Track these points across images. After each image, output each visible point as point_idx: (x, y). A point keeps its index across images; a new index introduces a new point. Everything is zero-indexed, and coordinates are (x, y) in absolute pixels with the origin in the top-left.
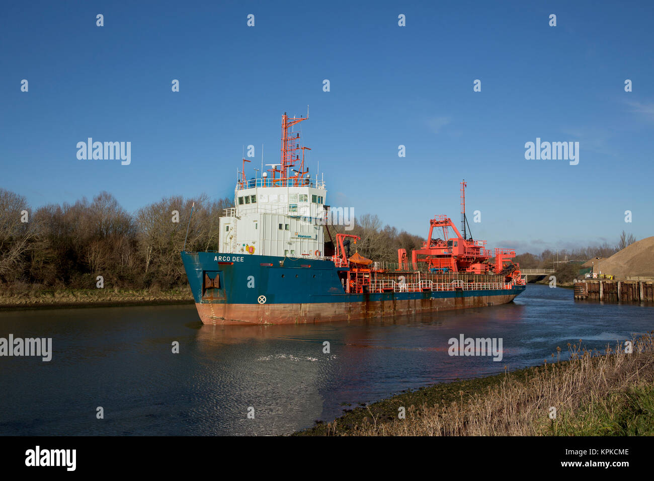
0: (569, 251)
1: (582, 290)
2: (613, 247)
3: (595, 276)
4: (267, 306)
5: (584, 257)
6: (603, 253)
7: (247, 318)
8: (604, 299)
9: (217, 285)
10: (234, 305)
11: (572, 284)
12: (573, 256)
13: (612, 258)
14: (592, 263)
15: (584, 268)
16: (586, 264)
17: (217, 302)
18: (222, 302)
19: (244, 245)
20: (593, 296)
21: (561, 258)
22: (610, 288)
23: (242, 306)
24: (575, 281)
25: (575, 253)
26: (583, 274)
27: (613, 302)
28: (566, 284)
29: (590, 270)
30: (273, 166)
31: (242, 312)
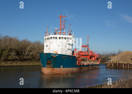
0: (105, 54)
1: (108, 65)
2: (116, 53)
3: (111, 61)
4: (63, 69)
5: (109, 56)
6: (114, 55)
7: (58, 72)
8: (113, 67)
9: (50, 63)
10: (55, 68)
11: (105, 63)
12: (106, 56)
13: (116, 56)
14: (111, 57)
15: (109, 59)
16: (109, 58)
17: (50, 67)
18: (52, 67)
19: (53, 51)
20: (111, 67)
21: (103, 56)
22: (115, 64)
23: (57, 68)
24: (106, 62)
25: (107, 55)
26: (108, 60)
27: (116, 68)
28: (104, 63)
29: (110, 59)
30: (56, 29)
31: (57, 70)
